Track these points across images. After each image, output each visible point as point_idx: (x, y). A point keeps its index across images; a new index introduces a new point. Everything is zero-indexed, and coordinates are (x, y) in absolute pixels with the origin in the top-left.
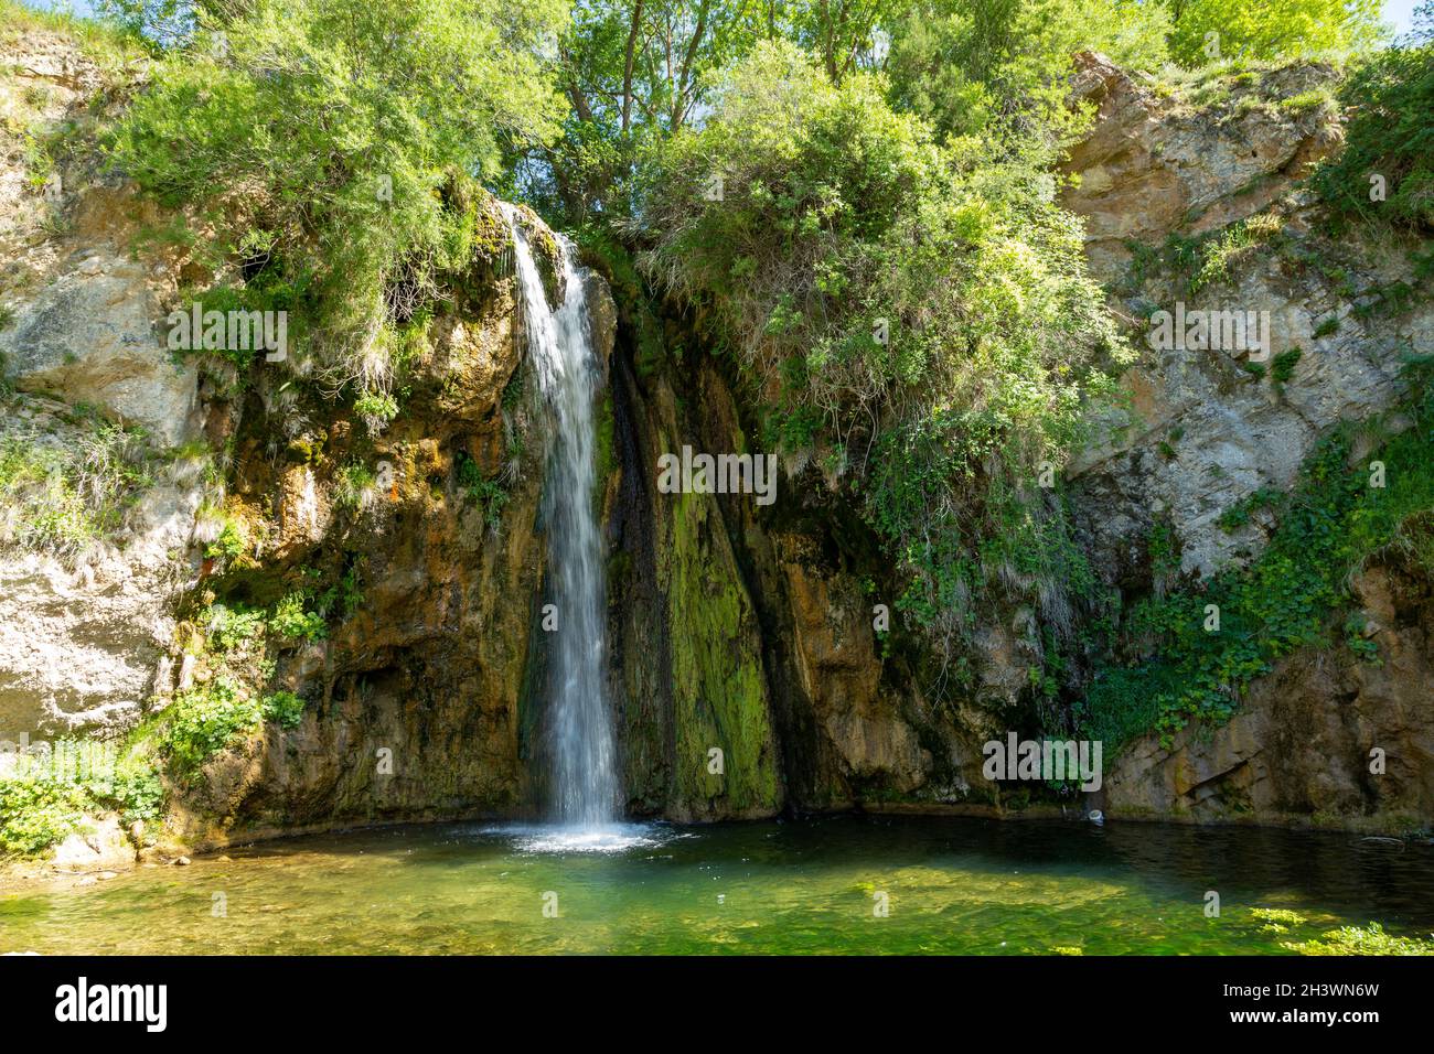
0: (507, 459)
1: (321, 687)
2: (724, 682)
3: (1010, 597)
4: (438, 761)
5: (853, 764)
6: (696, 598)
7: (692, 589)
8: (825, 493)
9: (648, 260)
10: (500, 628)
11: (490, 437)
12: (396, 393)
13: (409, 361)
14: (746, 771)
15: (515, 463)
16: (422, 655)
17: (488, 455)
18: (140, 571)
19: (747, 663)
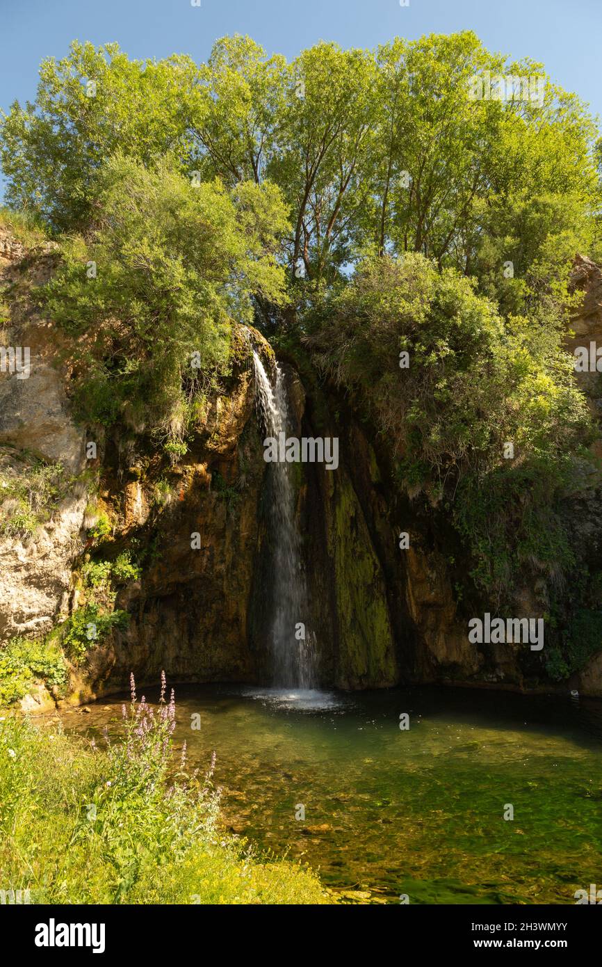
0: (240, 475)
1: (138, 605)
2: (366, 609)
3: (533, 573)
4: (199, 648)
5: (439, 659)
6: (350, 561)
7: (348, 556)
8: (429, 508)
9: (322, 360)
10: (235, 572)
11: (232, 462)
12: (185, 439)
13: (193, 422)
14: (378, 661)
15: (243, 477)
16: (192, 587)
17: (229, 473)
18: (57, 545)
19: (378, 599)
